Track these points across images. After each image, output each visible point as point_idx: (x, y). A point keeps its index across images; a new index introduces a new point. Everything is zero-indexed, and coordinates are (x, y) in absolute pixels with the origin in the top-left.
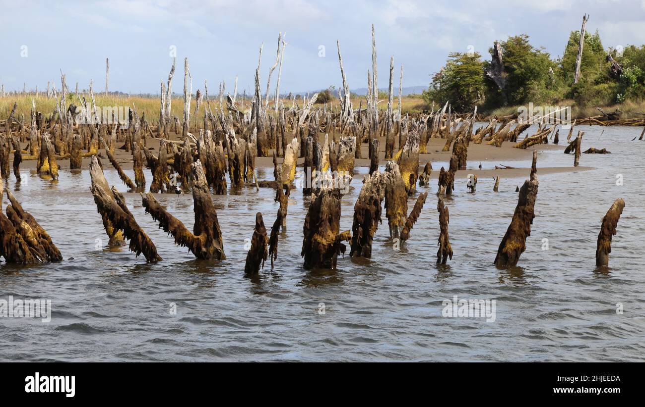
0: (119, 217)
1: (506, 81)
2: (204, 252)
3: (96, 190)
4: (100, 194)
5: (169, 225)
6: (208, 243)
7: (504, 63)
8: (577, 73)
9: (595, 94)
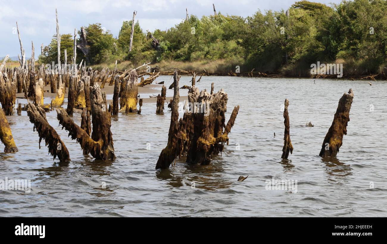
0: (45, 128)
1: (89, 51)
2: (102, 154)
3: (30, 107)
4: (33, 110)
5: (77, 134)
6: (105, 146)
7: (87, 40)
8: (131, 45)
9: (142, 57)
